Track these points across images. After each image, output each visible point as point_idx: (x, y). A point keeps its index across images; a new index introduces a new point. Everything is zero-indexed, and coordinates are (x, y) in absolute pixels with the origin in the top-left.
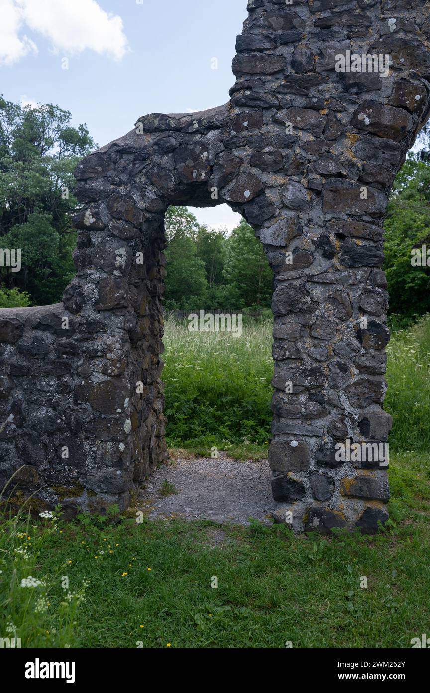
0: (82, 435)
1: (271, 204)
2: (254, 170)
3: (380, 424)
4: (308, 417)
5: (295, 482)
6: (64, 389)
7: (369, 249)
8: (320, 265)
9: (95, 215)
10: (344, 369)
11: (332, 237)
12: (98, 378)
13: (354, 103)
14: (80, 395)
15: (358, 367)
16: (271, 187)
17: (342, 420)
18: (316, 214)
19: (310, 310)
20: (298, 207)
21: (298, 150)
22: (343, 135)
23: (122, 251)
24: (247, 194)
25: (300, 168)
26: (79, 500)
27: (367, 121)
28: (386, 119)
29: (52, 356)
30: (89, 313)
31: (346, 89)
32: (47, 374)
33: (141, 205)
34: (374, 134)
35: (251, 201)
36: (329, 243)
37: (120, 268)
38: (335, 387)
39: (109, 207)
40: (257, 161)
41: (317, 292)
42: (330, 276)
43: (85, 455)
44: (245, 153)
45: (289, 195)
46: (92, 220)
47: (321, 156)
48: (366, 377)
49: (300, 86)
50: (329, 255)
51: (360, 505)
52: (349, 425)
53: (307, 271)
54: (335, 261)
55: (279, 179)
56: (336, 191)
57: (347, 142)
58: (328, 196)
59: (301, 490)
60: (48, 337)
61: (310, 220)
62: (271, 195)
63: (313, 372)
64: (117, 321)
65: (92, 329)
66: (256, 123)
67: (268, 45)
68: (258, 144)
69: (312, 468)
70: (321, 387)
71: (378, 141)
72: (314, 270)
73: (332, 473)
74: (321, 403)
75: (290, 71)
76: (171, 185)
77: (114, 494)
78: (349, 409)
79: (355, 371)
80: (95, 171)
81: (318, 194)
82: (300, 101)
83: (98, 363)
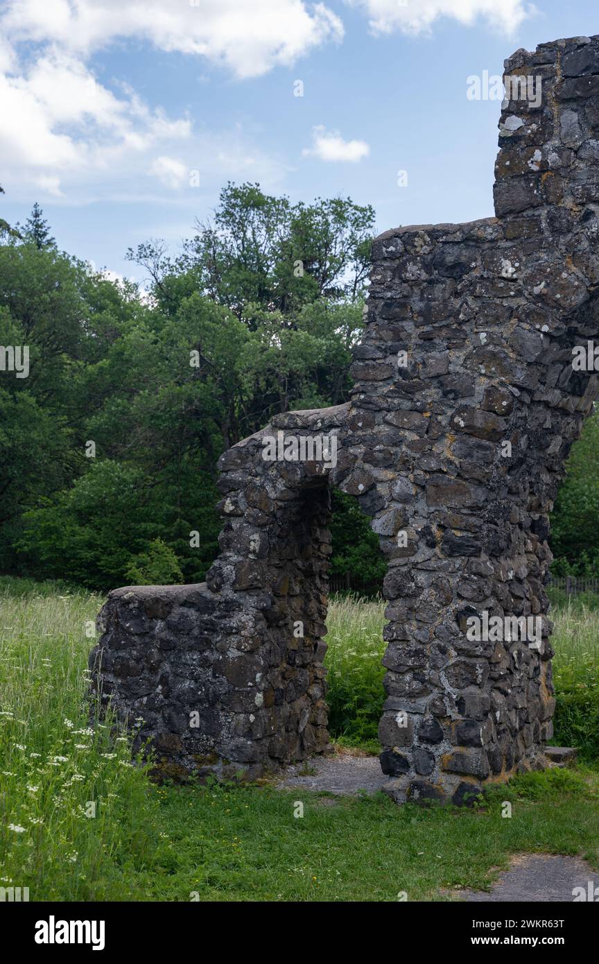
0: (219, 707)
1: (381, 497)
2: (367, 466)
3: (474, 703)
4: (412, 695)
5: (399, 756)
6: (205, 663)
7: (468, 539)
8: (424, 553)
9: (235, 503)
10: (443, 651)
11: (434, 528)
12: (233, 653)
13: (451, 407)
14: (218, 668)
15: (456, 649)
16: (382, 481)
17: (441, 699)
18: (421, 506)
19: (415, 595)
20: (405, 499)
21: (404, 449)
22: (443, 435)
23: (256, 537)
24: (361, 487)
25: (407, 465)
26: (215, 768)
27: (462, 424)
28: (479, 422)
29: (196, 632)
30: (228, 593)
31: (445, 394)
32: (191, 649)
33: (273, 495)
34: (471, 435)
35: (365, 494)
36: (431, 533)
37: (254, 552)
38: (435, 667)
39: (246, 496)
40: (369, 458)
41: (422, 578)
42: (433, 564)
43: (220, 725)
44: (359, 450)
45: (397, 489)
46: (232, 508)
47: (424, 455)
48: (462, 659)
49: (407, 391)
50: (432, 545)
51: (457, 780)
52: (447, 704)
53: (413, 559)
54: (437, 550)
55: (390, 474)
56: (437, 486)
57: (447, 441)
58: (431, 490)
59: (405, 764)
60: (192, 614)
61: (416, 512)
62: (382, 489)
63: (418, 653)
64: (251, 601)
65: (230, 607)
66: (369, 424)
67: (380, 355)
68: (371, 442)
69: (416, 743)
70: (422, 667)
71: (473, 441)
72: (419, 558)
73: (432, 749)
74: (423, 681)
75: (398, 378)
76: (298, 478)
77: (245, 763)
78: (449, 689)
79: (454, 653)
80: (236, 464)
81: (423, 488)
82: (407, 404)
83: (234, 639)
